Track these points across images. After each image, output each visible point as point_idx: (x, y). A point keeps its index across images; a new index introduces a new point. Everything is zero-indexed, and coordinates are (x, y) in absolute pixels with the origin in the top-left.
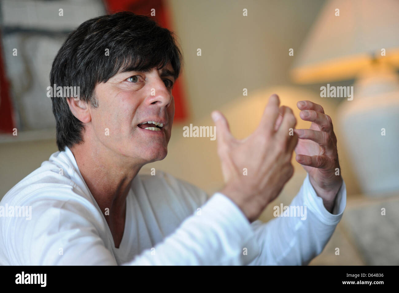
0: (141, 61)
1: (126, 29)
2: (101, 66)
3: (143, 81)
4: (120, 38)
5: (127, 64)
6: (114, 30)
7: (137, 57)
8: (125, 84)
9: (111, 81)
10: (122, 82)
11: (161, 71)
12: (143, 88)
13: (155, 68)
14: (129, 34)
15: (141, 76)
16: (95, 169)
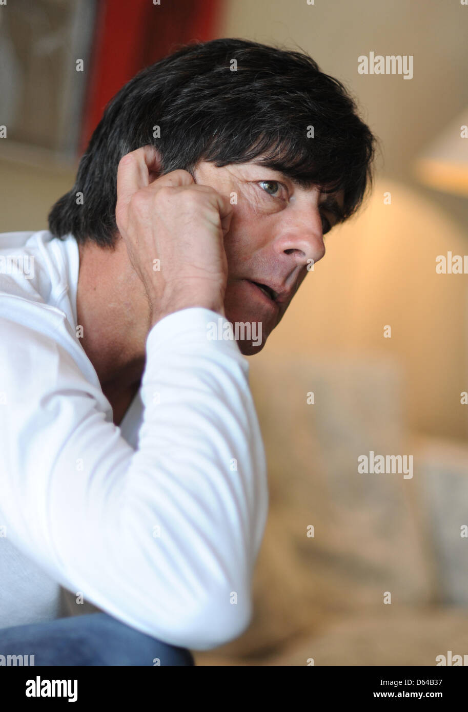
0: (304, 161)
1: (303, 90)
2: (223, 134)
3: (284, 200)
4: (286, 101)
5: (277, 155)
6: (278, 80)
7: (300, 151)
8: (254, 189)
9: (231, 169)
10: (249, 182)
11: (325, 197)
12: (280, 213)
13: (319, 186)
14: (305, 102)
15: (287, 189)
16: (111, 305)
